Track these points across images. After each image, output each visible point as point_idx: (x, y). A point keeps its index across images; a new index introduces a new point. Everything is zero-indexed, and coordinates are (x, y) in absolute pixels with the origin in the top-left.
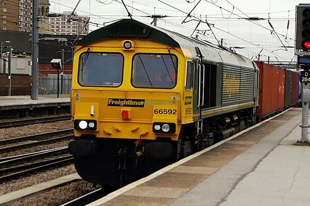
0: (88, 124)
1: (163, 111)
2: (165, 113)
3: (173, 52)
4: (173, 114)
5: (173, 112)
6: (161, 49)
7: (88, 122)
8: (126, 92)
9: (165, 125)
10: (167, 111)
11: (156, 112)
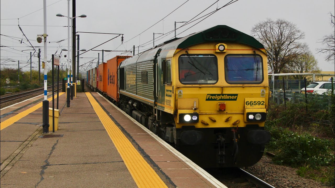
0: (192, 117)
1: (253, 103)
2: (255, 104)
3: (257, 52)
4: (262, 104)
5: (261, 103)
6: (247, 51)
7: (192, 115)
8: (222, 88)
9: (257, 114)
10: (257, 102)
11: (247, 104)
